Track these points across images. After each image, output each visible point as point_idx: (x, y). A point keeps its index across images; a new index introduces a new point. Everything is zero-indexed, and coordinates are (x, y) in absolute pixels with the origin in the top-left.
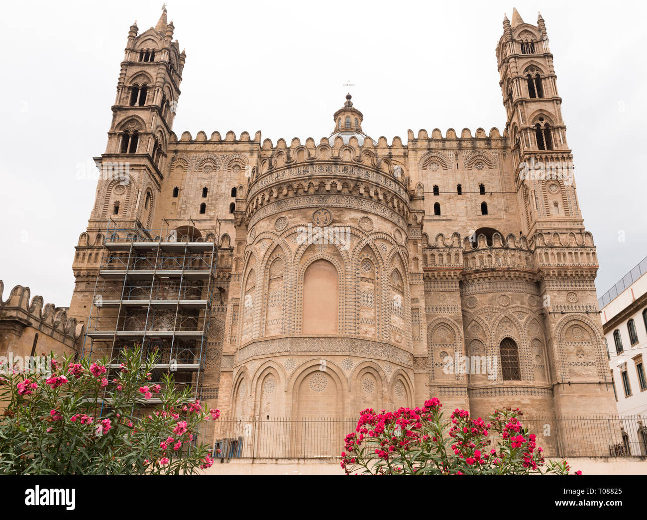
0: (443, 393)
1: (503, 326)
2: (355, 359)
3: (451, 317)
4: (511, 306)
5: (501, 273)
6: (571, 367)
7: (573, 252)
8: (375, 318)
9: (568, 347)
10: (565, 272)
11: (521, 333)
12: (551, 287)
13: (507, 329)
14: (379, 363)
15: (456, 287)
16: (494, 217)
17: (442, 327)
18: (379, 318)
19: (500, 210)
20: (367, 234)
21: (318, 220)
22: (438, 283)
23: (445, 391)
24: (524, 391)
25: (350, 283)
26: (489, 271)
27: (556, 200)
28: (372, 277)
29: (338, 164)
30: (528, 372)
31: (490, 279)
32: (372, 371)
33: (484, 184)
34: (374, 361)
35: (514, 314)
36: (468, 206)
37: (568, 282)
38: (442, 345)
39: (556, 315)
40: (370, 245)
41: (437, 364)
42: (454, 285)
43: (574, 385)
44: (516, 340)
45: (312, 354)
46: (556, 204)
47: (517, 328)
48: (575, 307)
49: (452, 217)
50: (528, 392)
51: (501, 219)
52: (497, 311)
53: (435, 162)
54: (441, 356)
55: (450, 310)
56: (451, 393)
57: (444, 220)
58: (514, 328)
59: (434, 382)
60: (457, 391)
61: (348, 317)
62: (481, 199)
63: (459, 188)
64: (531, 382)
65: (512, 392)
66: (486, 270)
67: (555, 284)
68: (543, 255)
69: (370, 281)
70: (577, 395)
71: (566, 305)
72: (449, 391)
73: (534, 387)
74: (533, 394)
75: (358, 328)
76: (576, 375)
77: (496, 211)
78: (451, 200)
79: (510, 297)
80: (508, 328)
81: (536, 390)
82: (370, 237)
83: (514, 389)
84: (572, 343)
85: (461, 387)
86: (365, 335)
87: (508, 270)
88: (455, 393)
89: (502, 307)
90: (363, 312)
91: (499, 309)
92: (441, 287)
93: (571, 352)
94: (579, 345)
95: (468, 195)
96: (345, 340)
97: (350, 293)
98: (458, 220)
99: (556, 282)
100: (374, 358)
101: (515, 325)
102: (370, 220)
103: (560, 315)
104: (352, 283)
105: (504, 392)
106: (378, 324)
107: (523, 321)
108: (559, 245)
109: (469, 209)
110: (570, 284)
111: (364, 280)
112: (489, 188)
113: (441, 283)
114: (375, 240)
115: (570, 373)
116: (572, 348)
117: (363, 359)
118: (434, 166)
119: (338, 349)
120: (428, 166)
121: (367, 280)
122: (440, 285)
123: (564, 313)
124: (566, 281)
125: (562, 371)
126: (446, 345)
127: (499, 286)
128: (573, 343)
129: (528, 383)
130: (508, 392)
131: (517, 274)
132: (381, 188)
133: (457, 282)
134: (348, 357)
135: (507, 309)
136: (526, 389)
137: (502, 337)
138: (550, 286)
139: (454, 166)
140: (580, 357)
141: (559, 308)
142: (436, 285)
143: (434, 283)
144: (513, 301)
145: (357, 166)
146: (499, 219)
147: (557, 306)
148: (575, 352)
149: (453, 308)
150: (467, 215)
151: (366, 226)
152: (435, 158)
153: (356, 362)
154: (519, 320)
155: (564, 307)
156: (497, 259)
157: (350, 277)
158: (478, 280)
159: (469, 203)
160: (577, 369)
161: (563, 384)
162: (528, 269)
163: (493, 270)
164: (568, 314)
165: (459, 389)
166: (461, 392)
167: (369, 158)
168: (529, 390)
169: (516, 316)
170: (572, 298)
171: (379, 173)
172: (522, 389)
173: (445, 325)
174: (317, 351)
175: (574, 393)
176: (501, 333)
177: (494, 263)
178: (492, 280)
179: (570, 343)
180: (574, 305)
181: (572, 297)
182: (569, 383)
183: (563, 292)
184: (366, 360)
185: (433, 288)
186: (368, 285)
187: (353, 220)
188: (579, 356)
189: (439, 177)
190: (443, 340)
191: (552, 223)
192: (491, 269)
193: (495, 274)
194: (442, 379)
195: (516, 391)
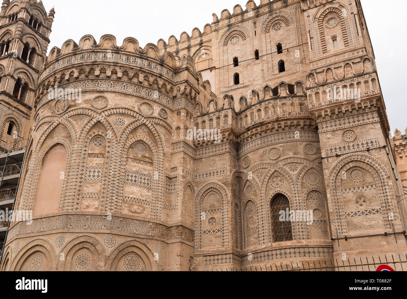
0: (208, 262)
1: (274, 182)
2: (68, 235)
3: (220, 180)
4: (281, 158)
5: (270, 126)
6: (349, 218)
7: (348, 85)
8: (100, 191)
9: (345, 195)
10: (339, 108)
11: (292, 186)
12: (325, 129)
13: (277, 184)
14: (97, 237)
15: (226, 149)
16: (290, 72)
17: (212, 192)
18: (105, 191)
19: (296, 64)
20: (99, 111)
21: (58, 108)
22: (209, 149)
23: (210, 260)
24: (295, 253)
25: (74, 161)
26: (258, 126)
27: (334, 34)
28: (103, 152)
29: (76, 54)
30: (301, 230)
31: (260, 134)
32: (88, 246)
33: (281, 43)
34: (92, 235)
35: (285, 167)
36: (264, 68)
37: (344, 120)
38: (210, 211)
39: (330, 160)
40: (102, 121)
41: (205, 232)
42: (224, 147)
43: (351, 241)
44: (288, 194)
45: (33, 235)
46: (334, 39)
47: (288, 180)
48: (353, 146)
49: (250, 83)
50: (299, 253)
51: (298, 72)
52: (267, 166)
53: (235, 35)
54: (209, 222)
55: (219, 173)
56: (216, 262)
57: (241, 88)
58: (285, 182)
59: (200, 251)
60: (222, 259)
61: (68, 194)
62: (278, 58)
63: (257, 53)
64: (304, 241)
65: (281, 254)
66: (255, 126)
67: (329, 125)
68: (314, 96)
69: (99, 156)
70: (355, 252)
71: (342, 146)
72: (214, 260)
73: (307, 247)
74: (307, 255)
75: (78, 204)
76: (356, 227)
77: (292, 66)
78: (249, 67)
79: (281, 149)
80: (279, 182)
81: (311, 250)
82: (103, 114)
83: (283, 251)
84: (350, 189)
85: (226, 254)
86: (87, 210)
87: (278, 120)
88: (220, 261)
89: (272, 162)
90: (87, 187)
91: (269, 164)
92: (212, 152)
93: (350, 201)
94: (359, 191)
95: (265, 58)
96: (61, 217)
97: (73, 170)
98: (255, 84)
99: (331, 122)
100: (91, 231)
101: (286, 178)
102: (104, 98)
103: (335, 158)
104: (76, 161)
105: (272, 255)
106: (103, 197)
107: (296, 172)
108: (333, 80)
109: (265, 71)
110: (347, 121)
111: (93, 155)
112: (286, 46)
113: (212, 148)
114: (109, 116)
115: (348, 225)
116: (350, 195)
117: (77, 234)
118: (234, 40)
119: (54, 227)
120: (229, 41)
121: (96, 155)
122: (211, 150)
123: (339, 156)
124: (342, 119)
125: (337, 224)
126: (215, 210)
127: (270, 139)
128: (352, 189)
129: (299, 242)
130: (276, 255)
131: (289, 122)
132: (121, 66)
133: (227, 144)
134: (60, 234)
135: (278, 162)
136: (297, 250)
137: (272, 193)
138: (323, 128)
139: (251, 34)
140: (361, 205)
141: (333, 151)
142: (208, 151)
143: (206, 150)
144: (284, 153)
145: (94, 52)
146: (295, 73)
147: (331, 149)
148: (354, 199)
149: (222, 170)
150: (263, 77)
151: (100, 104)
152: (236, 32)
153: (68, 238)
154: (291, 172)
155: (340, 148)
156: (266, 112)
157: (75, 155)
158: (251, 138)
159: (266, 65)
160: (356, 220)
161: (338, 239)
162: (303, 115)
163: (262, 124)
164: (344, 156)
165: (224, 256)
166: (226, 259)
167: (109, 42)
168: (302, 250)
169: (287, 168)
170: (350, 137)
171: (119, 53)
172: (292, 250)
173: (215, 190)
174: (38, 232)
175: (352, 249)
176: (271, 189)
177: (263, 117)
178: (263, 134)
179: (348, 190)
180: (351, 145)
181: (349, 135)
182: (346, 238)
183: (338, 132)
184: (81, 235)
185: (204, 155)
186: (96, 160)
187: (86, 101)
188: (360, 203)
189: (239, 48)
190: (212, 206)
191: (328, 59)
192: (260, 123)
193: (264, 128)
194: (208, 247)
195: (285, 253)
